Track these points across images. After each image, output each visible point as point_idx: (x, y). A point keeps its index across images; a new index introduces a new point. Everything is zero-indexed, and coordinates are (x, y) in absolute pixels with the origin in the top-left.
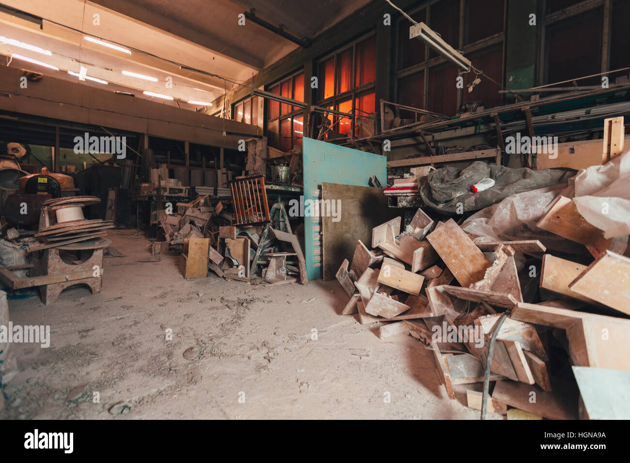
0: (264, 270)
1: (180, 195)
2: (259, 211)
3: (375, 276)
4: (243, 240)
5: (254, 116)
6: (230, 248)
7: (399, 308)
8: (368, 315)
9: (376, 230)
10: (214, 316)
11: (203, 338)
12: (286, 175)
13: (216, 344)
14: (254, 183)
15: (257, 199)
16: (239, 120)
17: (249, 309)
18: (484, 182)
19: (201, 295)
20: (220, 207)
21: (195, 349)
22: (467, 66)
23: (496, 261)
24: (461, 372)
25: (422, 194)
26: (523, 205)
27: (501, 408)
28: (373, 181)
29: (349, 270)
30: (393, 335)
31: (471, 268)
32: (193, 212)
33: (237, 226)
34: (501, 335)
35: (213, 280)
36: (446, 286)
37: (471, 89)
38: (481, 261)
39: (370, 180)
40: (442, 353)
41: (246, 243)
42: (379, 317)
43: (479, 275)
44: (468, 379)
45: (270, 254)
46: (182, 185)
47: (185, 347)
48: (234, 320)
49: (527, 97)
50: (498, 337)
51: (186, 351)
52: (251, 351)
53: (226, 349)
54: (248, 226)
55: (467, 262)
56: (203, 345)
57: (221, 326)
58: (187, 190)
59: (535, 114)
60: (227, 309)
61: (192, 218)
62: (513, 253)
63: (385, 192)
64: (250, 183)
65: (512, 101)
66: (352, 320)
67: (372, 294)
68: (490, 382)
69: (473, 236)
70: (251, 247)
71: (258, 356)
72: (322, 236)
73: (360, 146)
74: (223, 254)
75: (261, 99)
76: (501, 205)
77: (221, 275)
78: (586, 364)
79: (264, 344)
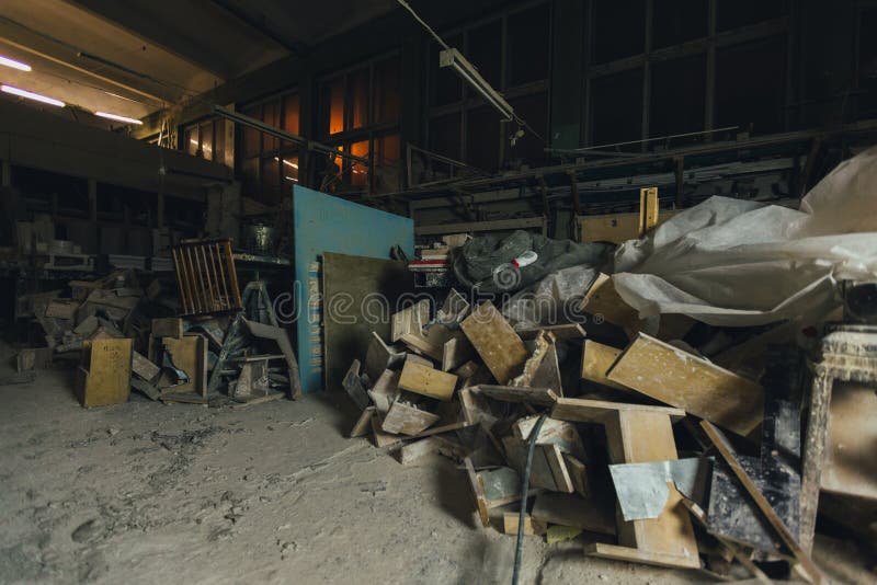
0: (231, 384)
1: (78, 267)
2: (222, 293)
3: (395, 380)
4: (195, 338)
5: (217, 148)
6: (171, 352)
7: (426, 419)
8: (386, 434)
9: (397, 317)
10: (137, 463)
11: (114, 503)
12: (267, 240)
13: (138, 509)
14: (214, 250)
15: (219, 276)
16: (193, 153)
17: (203, 446)
18: (526, 256)
19: (114, 433)
20: (156, 288)
21: (97, 523)
22: (509, 113)
23: (537, 351)
24: (498, 491)
25: (456, 269)
26: (565, 284)
27: (541, 527)
28: (396, 251)
29: (360, 374)
30: (419, 457)
31: (510, 361)
32: (102, 296)
33: (185, 318)
34: (541, 440)
35: (139, 407)
36: (482, 386)
37: (514, 142)
38: (521, 351)
39: (392, 250)
40: (476, 471)
41: (200, 343)
42: (400, 435)
43: (517, 370)
44: (505, 498)
45: (242, 359)
46: (83, 252)
47: (75, 523)
48: (176, 466)
49: (572, 160)
50: (537, 442)
51: (79, 529)
52: (204, 511)
53: (158, 514)
54: (204, 318)
55: (506, 354)
56: (114, 514)
57: (150, 479)
58: (92, 260)
59: (581, 180)
60: (164, 450)
61: (101, 307)
62: (554, 340)
63: (410, 266)
64: (207, 250)
65: (557, 162)
66: (364, 443)
67: (391, 405)
68: (529, 498)
69: (513, 322)
70: (210, 349)
71: (215, 517)
72: (322, 328)
73: (381, 204)
74: (159, 364)
75: (229, 124)
76: (543, 284)
77: (154, 398)
78: (622, 460)
79: (226, 497)
